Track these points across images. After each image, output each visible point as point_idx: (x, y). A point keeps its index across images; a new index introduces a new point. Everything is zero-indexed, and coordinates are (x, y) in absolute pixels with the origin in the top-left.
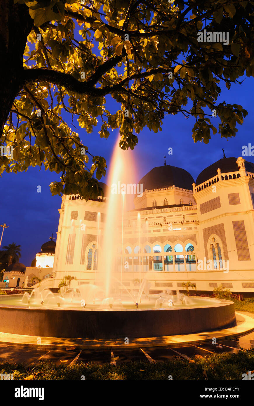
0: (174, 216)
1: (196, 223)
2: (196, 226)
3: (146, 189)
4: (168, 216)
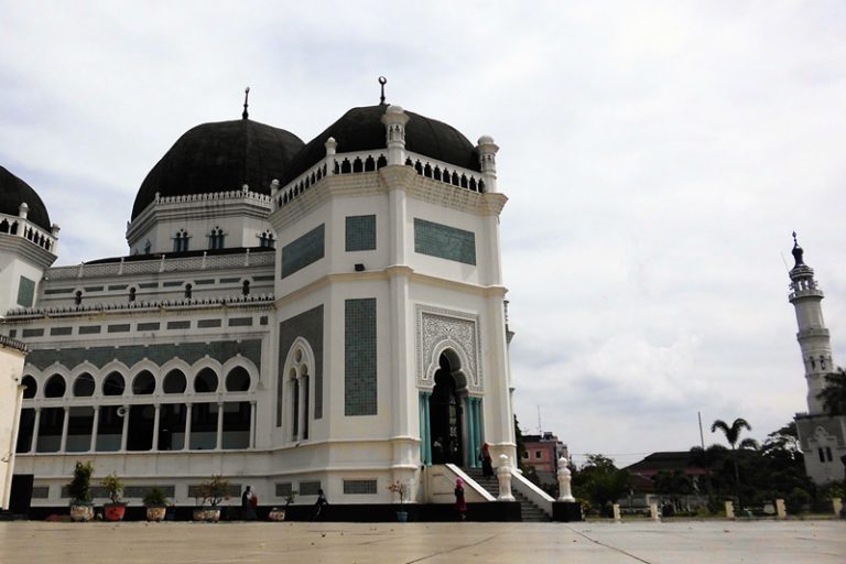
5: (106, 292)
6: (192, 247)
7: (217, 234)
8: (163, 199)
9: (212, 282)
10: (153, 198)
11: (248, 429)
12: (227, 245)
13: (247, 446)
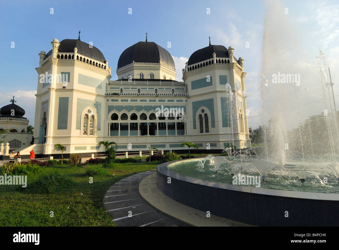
0: (165, 89)
1: (187, 97)
2: (186, 99)
3: (134, 61)
4: (159, 89)
5: (130, 89)
6: (145, 78)
7: (142, 74)
8: (135, 63)
9: (163, 89)
10: (132, 62)
11: (184, 129)
12: (155, 78)
13: (184, 134)
